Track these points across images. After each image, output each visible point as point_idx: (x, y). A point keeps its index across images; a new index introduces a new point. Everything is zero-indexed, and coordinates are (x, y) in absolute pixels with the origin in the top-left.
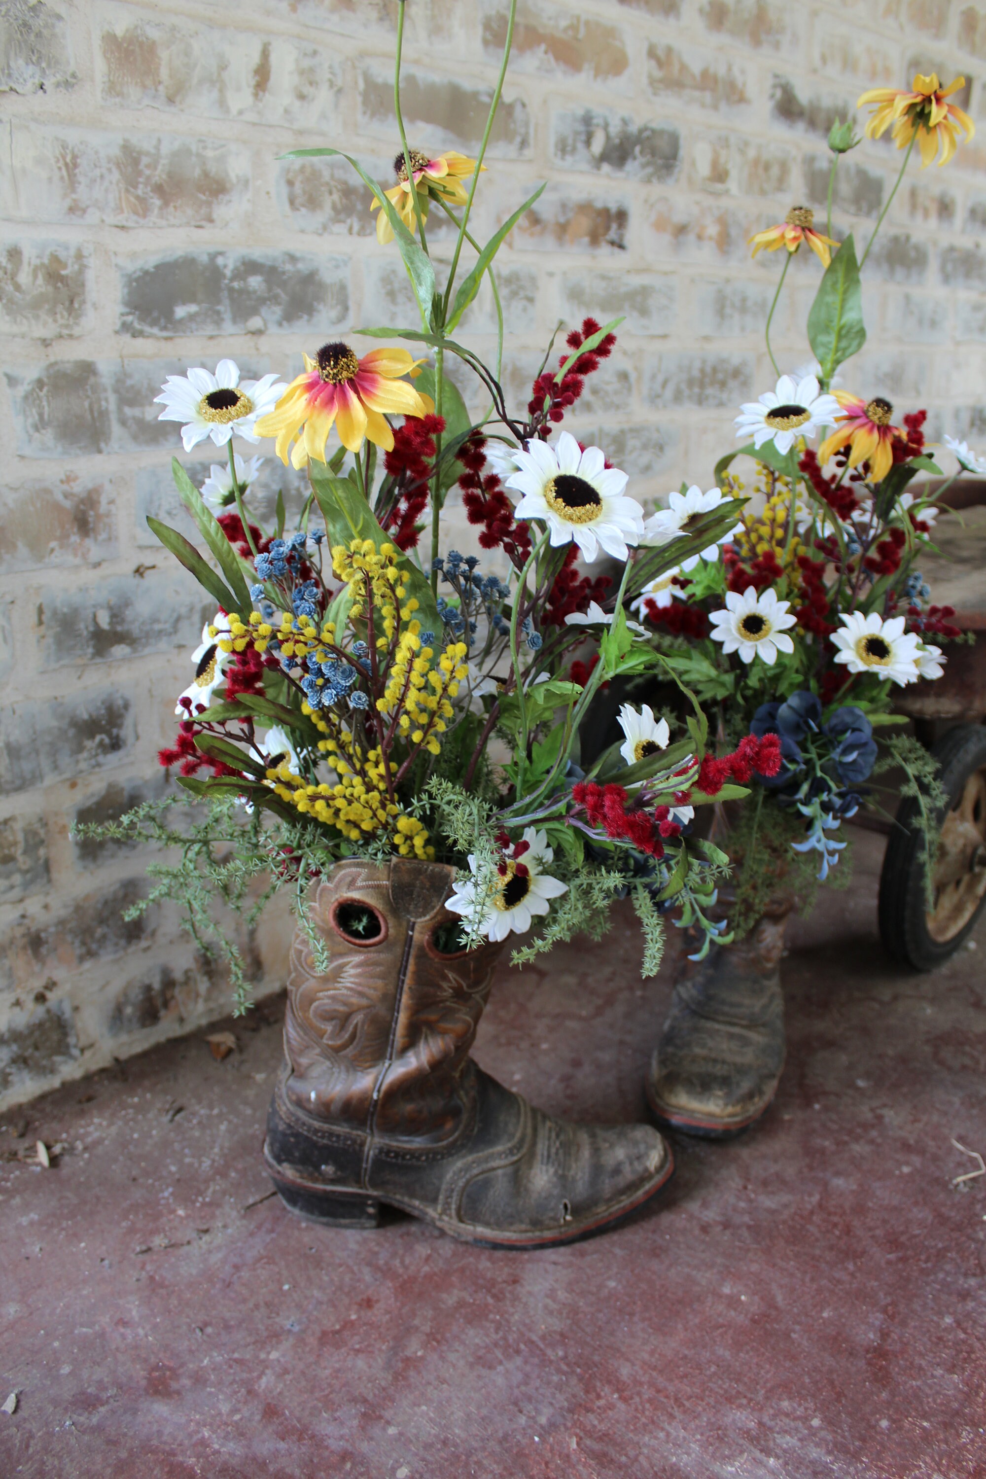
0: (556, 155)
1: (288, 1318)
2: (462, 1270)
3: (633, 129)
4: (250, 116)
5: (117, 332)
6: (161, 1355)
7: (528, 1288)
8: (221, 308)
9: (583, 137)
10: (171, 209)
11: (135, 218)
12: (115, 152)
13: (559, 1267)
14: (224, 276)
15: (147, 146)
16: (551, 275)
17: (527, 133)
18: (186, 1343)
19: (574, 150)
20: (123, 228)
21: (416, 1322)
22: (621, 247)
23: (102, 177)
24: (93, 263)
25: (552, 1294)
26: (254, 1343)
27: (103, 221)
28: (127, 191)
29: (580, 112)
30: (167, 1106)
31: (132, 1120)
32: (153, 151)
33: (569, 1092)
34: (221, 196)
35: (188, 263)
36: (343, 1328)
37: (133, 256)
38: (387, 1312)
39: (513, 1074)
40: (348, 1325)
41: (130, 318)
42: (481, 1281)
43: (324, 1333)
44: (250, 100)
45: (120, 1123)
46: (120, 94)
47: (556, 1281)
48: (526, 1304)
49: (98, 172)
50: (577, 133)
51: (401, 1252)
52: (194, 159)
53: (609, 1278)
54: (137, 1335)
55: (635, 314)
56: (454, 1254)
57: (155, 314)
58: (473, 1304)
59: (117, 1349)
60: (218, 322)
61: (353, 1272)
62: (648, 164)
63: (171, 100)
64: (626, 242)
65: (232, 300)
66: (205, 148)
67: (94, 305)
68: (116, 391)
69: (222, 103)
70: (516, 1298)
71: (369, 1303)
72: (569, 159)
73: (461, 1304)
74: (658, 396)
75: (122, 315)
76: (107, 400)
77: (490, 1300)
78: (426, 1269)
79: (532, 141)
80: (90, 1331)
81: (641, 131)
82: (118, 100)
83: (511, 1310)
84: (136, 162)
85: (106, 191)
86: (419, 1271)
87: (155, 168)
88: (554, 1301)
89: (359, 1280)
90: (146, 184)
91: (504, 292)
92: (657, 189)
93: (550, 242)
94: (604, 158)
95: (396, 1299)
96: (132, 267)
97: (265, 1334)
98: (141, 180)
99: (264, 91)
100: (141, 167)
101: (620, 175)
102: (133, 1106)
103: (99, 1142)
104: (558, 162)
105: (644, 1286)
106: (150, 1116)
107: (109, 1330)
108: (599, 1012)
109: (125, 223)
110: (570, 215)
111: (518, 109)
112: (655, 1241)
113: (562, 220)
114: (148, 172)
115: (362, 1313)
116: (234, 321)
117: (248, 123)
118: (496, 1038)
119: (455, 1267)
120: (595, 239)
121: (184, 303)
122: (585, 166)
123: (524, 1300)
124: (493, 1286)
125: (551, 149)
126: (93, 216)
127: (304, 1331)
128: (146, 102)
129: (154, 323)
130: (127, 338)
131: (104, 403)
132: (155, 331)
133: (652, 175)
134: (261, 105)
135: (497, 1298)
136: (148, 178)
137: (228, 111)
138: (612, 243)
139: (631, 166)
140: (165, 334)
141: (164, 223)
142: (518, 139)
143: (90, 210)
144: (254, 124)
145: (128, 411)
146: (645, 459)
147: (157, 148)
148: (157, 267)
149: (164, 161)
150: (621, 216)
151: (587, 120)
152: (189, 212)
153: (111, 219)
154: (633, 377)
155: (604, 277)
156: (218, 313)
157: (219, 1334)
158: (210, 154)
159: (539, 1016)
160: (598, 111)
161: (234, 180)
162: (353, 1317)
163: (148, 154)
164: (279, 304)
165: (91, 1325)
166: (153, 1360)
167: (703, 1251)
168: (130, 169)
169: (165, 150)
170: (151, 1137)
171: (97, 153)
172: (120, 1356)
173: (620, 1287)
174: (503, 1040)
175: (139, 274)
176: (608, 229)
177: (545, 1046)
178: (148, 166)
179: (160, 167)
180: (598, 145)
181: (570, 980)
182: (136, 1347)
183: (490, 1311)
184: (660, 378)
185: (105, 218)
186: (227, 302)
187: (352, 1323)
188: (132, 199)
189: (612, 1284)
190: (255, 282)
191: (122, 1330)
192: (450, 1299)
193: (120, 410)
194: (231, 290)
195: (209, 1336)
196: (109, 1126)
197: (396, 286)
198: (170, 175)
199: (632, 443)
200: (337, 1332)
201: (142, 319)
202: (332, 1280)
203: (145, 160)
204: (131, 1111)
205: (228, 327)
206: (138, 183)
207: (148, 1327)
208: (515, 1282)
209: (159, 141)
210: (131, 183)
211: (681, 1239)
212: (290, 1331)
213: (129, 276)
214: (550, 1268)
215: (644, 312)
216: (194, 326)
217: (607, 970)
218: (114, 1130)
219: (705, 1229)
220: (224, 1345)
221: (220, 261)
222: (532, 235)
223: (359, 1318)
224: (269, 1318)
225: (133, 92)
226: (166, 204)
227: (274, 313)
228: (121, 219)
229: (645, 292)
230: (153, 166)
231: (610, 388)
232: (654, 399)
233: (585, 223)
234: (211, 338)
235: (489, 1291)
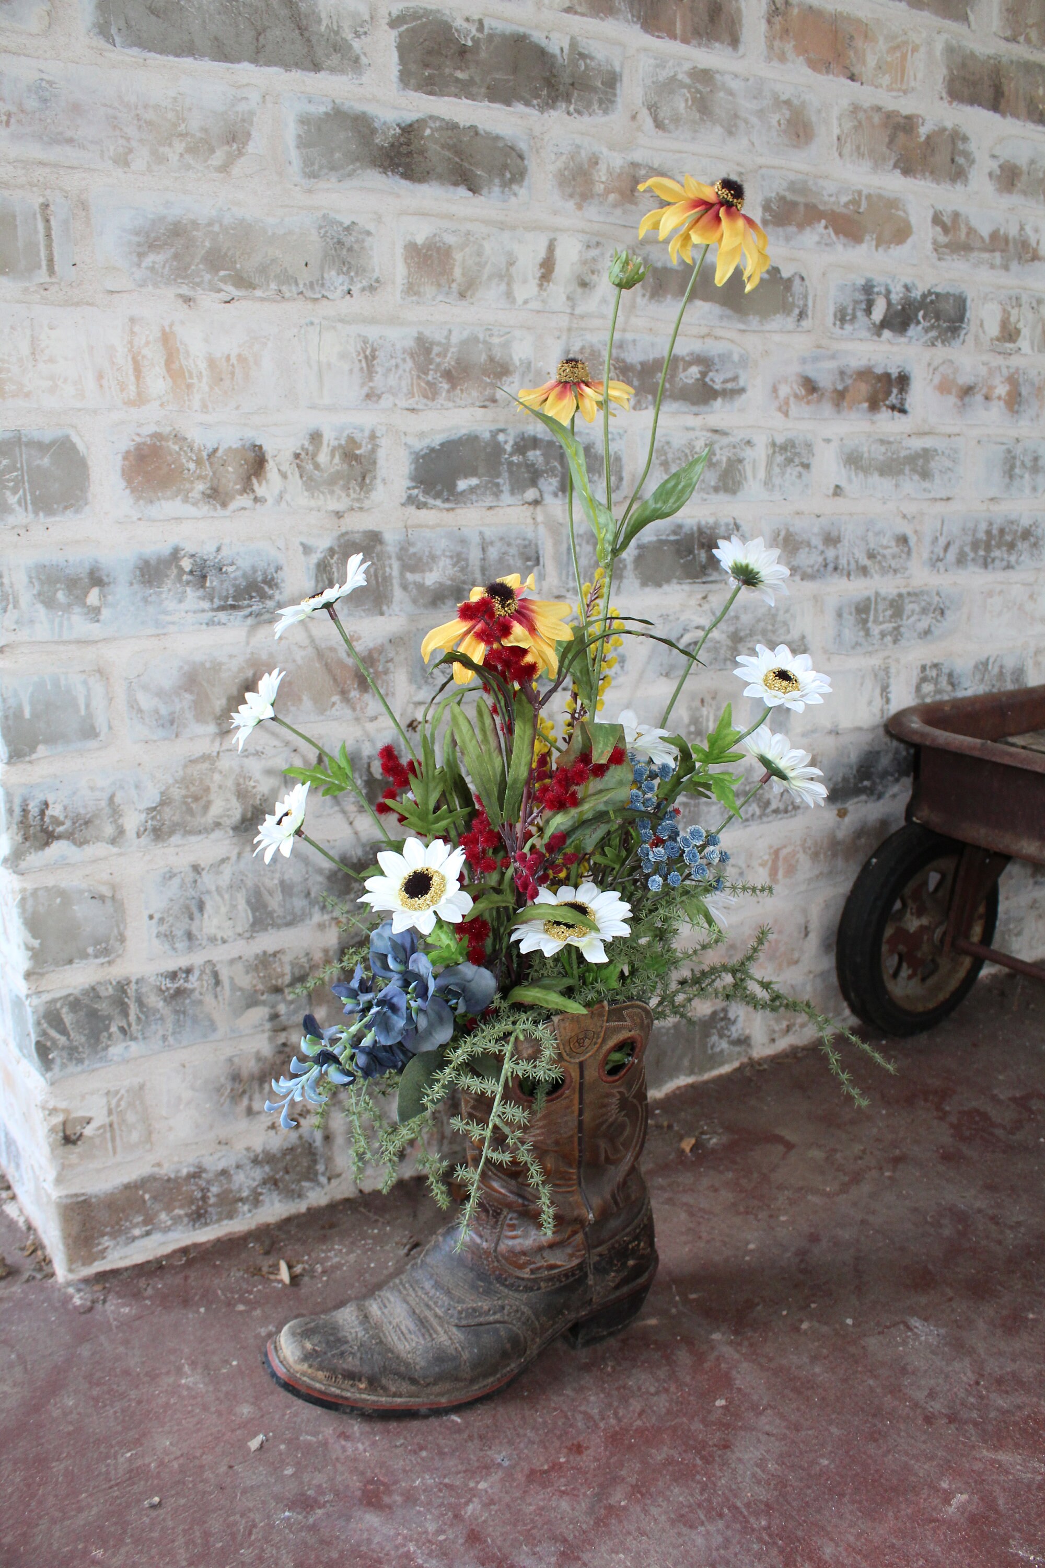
0: (834, 324)
1: (500, 1452)
2: (674, 1429)
3: (917, 294)
4: (532, 305)
5: (403, 505)
6: (377, 1471)
7: (739, 1455)
8: (500, 481)
9: (864, 306)
10: (458, 391)
11: (425, 401)
12: (410, 343)
13: (773, 1439)
14: (505, 451)
15: (439, 336)
16: (828, 441)
17: (806, 305)
18: (402, 1463)
19: (854, 317)
20: (413, 410)
21: (623, 1473)
22: (903, 411)
23: (397, 366)
24: (385, 442)
25: (761, 1464)
26: (465, 1472)
27: (395, 405)
28: (419, 377)
29: (862, 282)
30: (405, 1241)
31: (370, 1249)
32: (444, 341)
33: (803, 1266)
34: (504, 378)
35: (471, 440)
36: (552, 1468)
37: (421, 435)
38: (596, 1459)
39: (748, 1243)
40: (556, 1467)
41: (416, 491)
42: (691, 1442)
43: (533, 1472)
44: (535, 289)
45: (359, 1252)
46: (417, 293)
47: (768, 1451)
48: (735, 1470)
49: (393, 362)
50: (856, 302)
51: (615, 1404)
52: (481, 346)
53: (822, 1456)
54: (357, 1449)
55: (916, 477)
56: (669, 1412)
57: (439, 487)
58: (681, 1463)
59: (337, 1459)
60: (497, 494)
61: (566, 1417)
62: (932, 327)
63: (462, 295)
64: (907, 407)
65: (511, 472)
66: (491, 335)
67: (384, 480)
68: (400, 558)
69: (509, 295)
70: (725, 1463)
71: (578, 1449)
72: (848, 327)
73: (669, 1461)
74: (939, 560)
75: (409, 488)
76: (391, 567)
77: (699, 1462)
78: (639, 1423)
79: (810, 313)
80: (314, 1439)
81: (924, 296)
82: (415, 298)
83: (719, 1474)
84: (428, 351)
85: (400, 378)
86: (631, 1424)
87: (445, 356)
88: (763, 1471)
89: (571, 1426)
90: (436, 371)
91: (779, 459)
92: (941, 352)
93: (827, 408)
94: (885, 324)
95: (605, 1449)
96: (420, 445)
97: (476, 1464)
98: (431, 367)
99: (548, 281)
100: (433, 355)
101: (903, 340)
102: (373, 1237)
103: (338, 1267)
104: (837, 330)
105: (857, 1468)
106: (387, 1248)
107: (331, 1441)
108: (844, 1189)
109: (415, 406)
110: (849, 382)
111: (797, 281)
112: (875, 1425)
113: (840, 387)
114: (438, 360)
115: (571, 1458)
116: (512, 492)
117: (532, 311)
118: (734, 1205)
119: (668, 1424)
120: (874, 405)
121: (466, 477)
122: (865, 334)
123: (733, 1466)
124: (704, 1448)
125: (830, 319)
126: (386, 401)
127: (513, 1467)
128: (440, 298)
129: (437, 496)
130: (412, 509)
131: (388, 569)
132: (438, 502)
133: (936, 338)
134: (545, 294)
135: (707, 1461)
136: (439, 365)
137: (514, 301)
138: (893, 408)
139: (914, 331)
140: (447, 505)
141: (451, 404)
142: (797, 311)
143: (384, 396)
144: (538, 312)
145: (410, 577)
146: (924, 624)
147: (448, 338)
148: (442, 445)
149: (453, 350)
150: (903, 381)
151: (868, 289)
152: (475, 393)
153: (403, 403)
154: (912, 541)
155: (882, 442)
156: (498, 485)
157: (432, 1459)
158: (496, 340)
159: (780, 1187)
160: (880, 280)
161: (518, 363)
162: (562, 1460)
163: (439, 344)
164: (556, 476)
165: (315, 1434)
166: (369, 1474)
167: (924, 1442)
168: (422, 358)
169: (454, 339)
170: (387, 1268)
171: (393, 345)
172: (339, 1465)
173: (832, 1466)
174: (742, 1209)
175: (426, 451)
176: (889, 393)
177: (783, 1218)
178: (438, 355)
179: (449, 355)
180: (878, 313)
181: (817, 1154)
182: (355, 1460)
183: (698, 1473)
184: (942, 541)
185: (397, 402)
186: (506, 475)
187: (561, 1465)
188: (423, 384)
189: (825, 1462)
190: (535, 455)
191: (343, 1443)
192: (659, 1455)
193: (402, 575)
194: (511, 464)
195: (423, 1459)
196: (348, 1253)
197: (670, 456)
198: (458, 362)
199: (909, 607)
200: (545, 1472)
201: (426, 492)
202: (545, 1423)
203: (436, 350)
204: (370, 1241)
205: (506, 498)
206: (429, 370)
207: (367, 1443)
208: (726, 1447)
209: (450, 331)
210: (423, 370)
211: (902, 1426)
212: (499, 1465)
213: (417, 454)
214: (764, 1438)
215: (925, 475)
216: (474, 497)
217: (857, 1148)
218: (352, 1257)
219: (929, 1420)
220: (437, 1469)
221: (501, 437)
222: (808, 403)
223: (568, 1461)
224: (481, 1450)
225: (429, 290)
226: (453, 387)
227: (550, 484)
228: (411, 403)
229: (926, 454)
230: (442, 354)
231: (887, 552)
232: (935, 562)
233: (864, 388)
234: (490, 508)
235: (698, 1452)
